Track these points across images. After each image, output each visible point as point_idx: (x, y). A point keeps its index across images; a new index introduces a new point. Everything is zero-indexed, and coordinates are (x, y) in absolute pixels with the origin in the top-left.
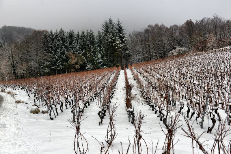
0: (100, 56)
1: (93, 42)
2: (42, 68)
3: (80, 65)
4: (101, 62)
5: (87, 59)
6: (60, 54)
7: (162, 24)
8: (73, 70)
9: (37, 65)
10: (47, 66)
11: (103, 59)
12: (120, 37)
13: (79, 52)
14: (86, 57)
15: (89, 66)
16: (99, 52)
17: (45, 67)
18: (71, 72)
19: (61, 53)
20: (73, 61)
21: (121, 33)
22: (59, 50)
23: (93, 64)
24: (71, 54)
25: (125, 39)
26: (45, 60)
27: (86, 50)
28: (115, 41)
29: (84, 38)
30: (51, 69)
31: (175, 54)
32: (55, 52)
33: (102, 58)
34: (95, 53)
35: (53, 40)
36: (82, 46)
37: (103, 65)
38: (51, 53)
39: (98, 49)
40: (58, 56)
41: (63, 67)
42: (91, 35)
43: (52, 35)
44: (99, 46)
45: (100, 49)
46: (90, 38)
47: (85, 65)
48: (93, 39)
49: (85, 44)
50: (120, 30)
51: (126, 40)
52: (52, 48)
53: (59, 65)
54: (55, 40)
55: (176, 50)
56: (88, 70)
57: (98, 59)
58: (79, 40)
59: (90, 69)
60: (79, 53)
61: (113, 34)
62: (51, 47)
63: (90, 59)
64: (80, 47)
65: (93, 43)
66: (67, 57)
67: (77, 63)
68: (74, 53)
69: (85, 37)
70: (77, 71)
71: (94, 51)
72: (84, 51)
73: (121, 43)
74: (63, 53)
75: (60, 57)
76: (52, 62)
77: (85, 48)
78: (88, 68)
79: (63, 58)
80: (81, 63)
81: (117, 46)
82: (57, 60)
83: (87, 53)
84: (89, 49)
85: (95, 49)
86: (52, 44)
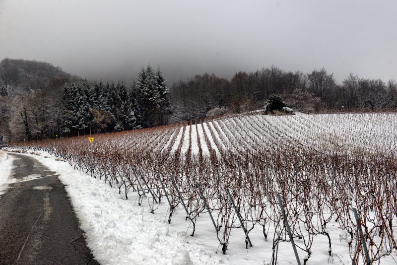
0: (132, 113)
1: (125, 96)
2: (61, 127)
3: (108, 124)
4: (133, 121)
5: (116, 117)
6: (83, 111)
7: (213, 74)
8: (99, 130)
9: (55, 124)
10: (68, 126)
11: (136, 117)
12: (159, 89)
13: (107, 108)
14: (115, 114)
15: (118, 126)
16: (132, 108)
17: (64, 126)
18: (96, 132)
19: (84, 110)
20: (98, 120)
21: (161, 85)
22: (82, 106)
23: (124, 123)
24: (97, 111)
25: (165, 92)
26: (64, 118)
27: (115, 105)
28: (152, 95)
29: (113, 91)
30: (71, 128)
31: (213, 114)
32: (78, 108)
33: (135, 115)
34: (126, 109)
35: (75, 93)
36: (110, 101)
37: (137, 124)
38: (73, 110)
39: (131, 104)
40: (81, 114)
41: (87, 126)
42: (122, 88)
43: (74, 88)
44: (133, 101)
45: (133, 104)
46: (121, 91)
47: (114, 124)
48: (125, 93)
49: (114, 99)
50: (160, 80)
51: (166, 93)
52: (74, 104)
53: (81, 124)
54: (78, 94)
55: (214, 110)
56: (117, 131)
57: (131, 117)
58: (108, 94)
59: (119, 129)
60: (107, 110)
61: (150, 86)
62: (73, 103)
63: (119, 117)
64: (108, 102)
65: (124, 98)
66: (91, 115)
67: (103, 122)
68: (100, 110)
69: (114, 89)
70: (103, 131)
71: (125, 107)
72: (113, 107)
73: (160, 98)
74: (87, 110)
75: (84, 115)
76: (73, 121)
77: (115, 104)
78: (118, 128)
79: (86, 116)
80: (109, 121)
81: (154, 101)
82: (80, 118)
83: (117, 109)
84: (119, 104)
85: (126, 105)
86: (73, 99)
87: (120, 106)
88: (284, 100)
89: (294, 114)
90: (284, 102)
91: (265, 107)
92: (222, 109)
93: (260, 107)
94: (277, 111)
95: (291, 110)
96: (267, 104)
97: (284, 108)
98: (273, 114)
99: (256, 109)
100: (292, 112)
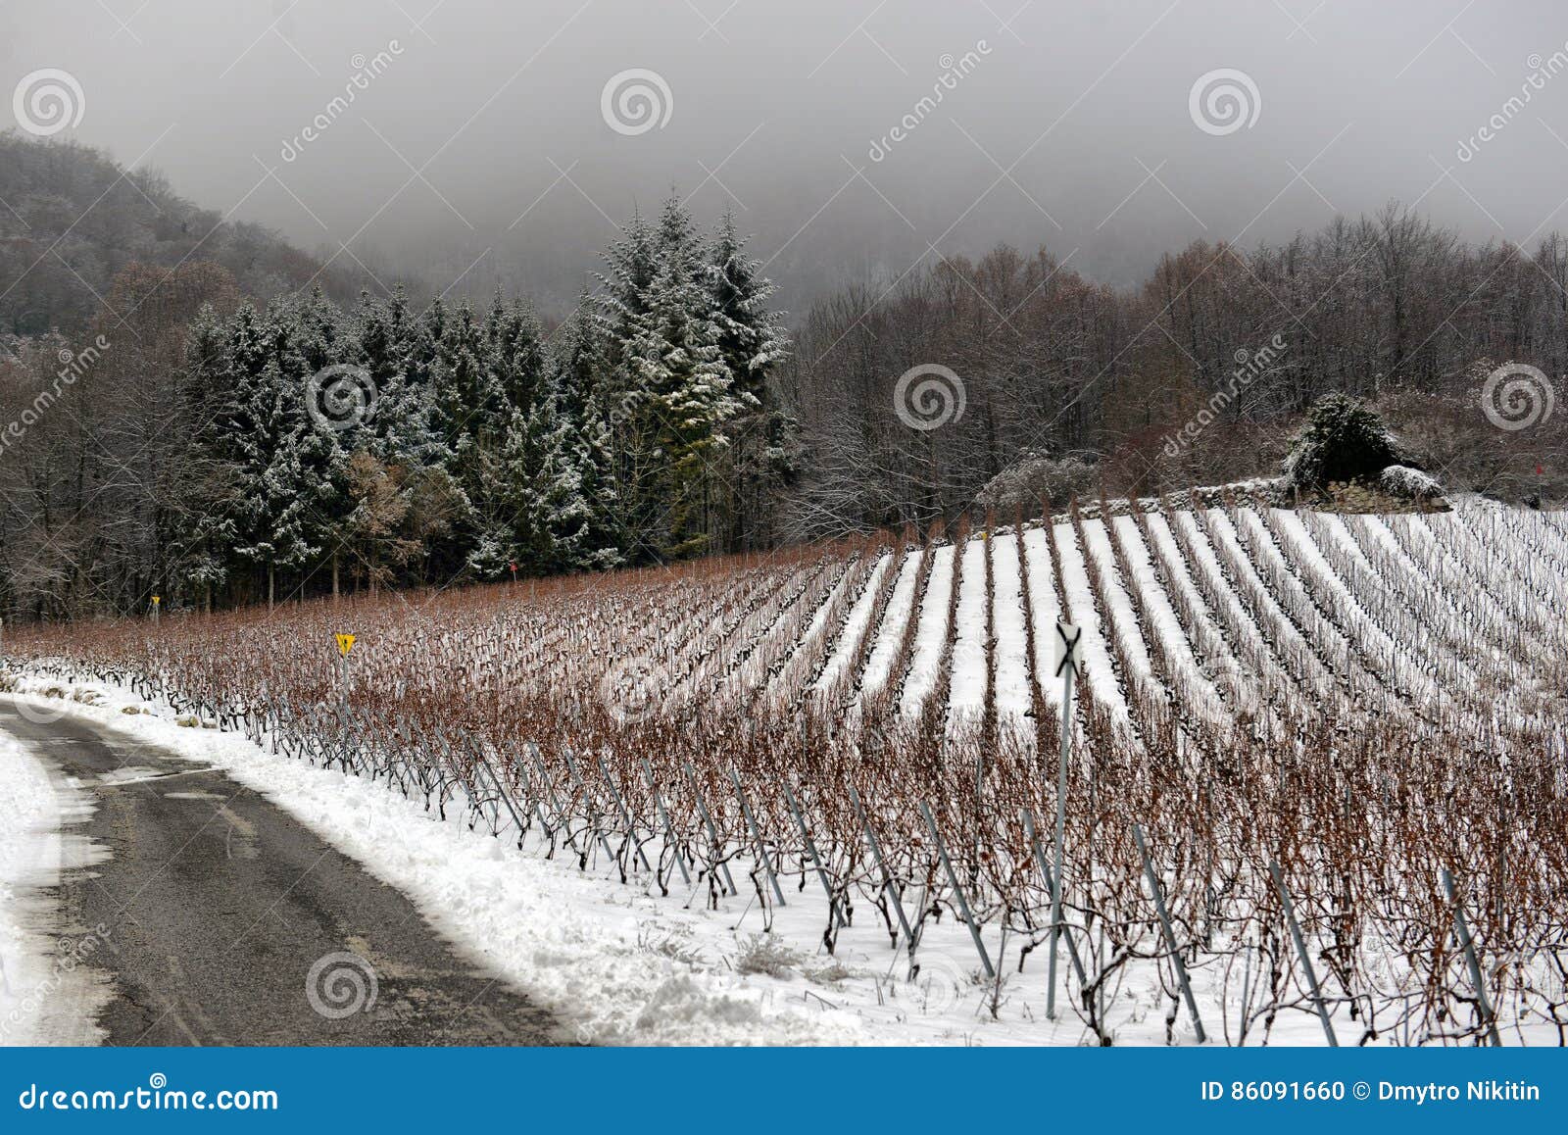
0: (571, 479)
1: (530, 380)
2: (178, 551)
3: (433, 539)
4: (573, 524)
5: (477, 500)
6: (296, 465)
7: (1042, 254)
8: (378, 573)
9: (146, 533)
10: (211, 544)
11: (593, 502)
12: (729, 342)
13: (431, 447)
14: (473, 484)
15: (489, 548)
16: (566, 448)
17: (197, 549)
18: (365, 584)
19: (305, 460)
20: (373, 516)
21: (738, 315)
22: (292, 438)
23: (522, 534)
24: (373, 464)
25: (762, 357)
26: (194, 503)
27: (474, 432)
28: (680, 376)
29: (464, 350)
30: (231, 559)
32: (268, 447)
33: (584, 490)
34: (533, 456)
35: (256, 366)
36: (449, 407)
37: (597, 539)
38: (242, 456)
39: (566, 426)
40: (285, 479)
41: (316, 550)
42: (514, 336)
43: (253, 337)
44: (575, 407)
45: (579, 425)
46: (509, 352)
47: (464, 536)
48: (534, 362)
49: (471, 399)
50: (733, 291)
51: (768, 365)
52: (248, 425)
53: (287, 538)
54: (272, 366)
55: (1022, 469)
56: (482, 578)
57: (560, 499)
58: (436, 367)
59: (497, 565)
60: (430, 458)
61: (676, 322)
62: (242, 418)
63: (498, 499)
64: (434, 416)
65: (524, 392)
66: (341, 485)
67: (406, 527)
68: (388, 460)
69: (472, 342)
70: (407, 579)
71: (528, 446)
72: (463, 442)
73: (732, 390)
74: (318, 460)
75: (300, 486)
76: (241, 520)
77: (474, 425)
78: (486, 563)
79: (313, 491)
80: (442, 524)
81: (693, 412)
82: (283, 502)
83: (485, 456)
84: (497, 425)
85: (536, 431)
86: (245, 399)
87: (501, 439)
88: (1398, 429)
89: (1446, 508)
90: (1390, 438)
91: (1290, 461)
92: (1068, 466)
93: (1266, 463)
94: (1353, 491)
95: (1428, 481)
96: (1299, 444)
97: (1390, 470)
98: (1326, 502)
99: (1243, 474)
100: (1432, 494)
